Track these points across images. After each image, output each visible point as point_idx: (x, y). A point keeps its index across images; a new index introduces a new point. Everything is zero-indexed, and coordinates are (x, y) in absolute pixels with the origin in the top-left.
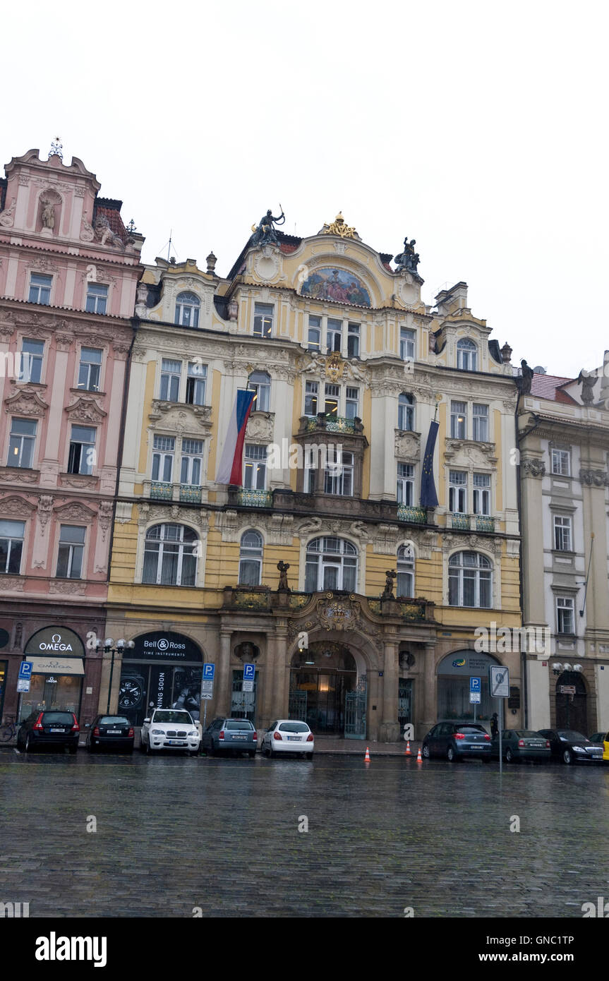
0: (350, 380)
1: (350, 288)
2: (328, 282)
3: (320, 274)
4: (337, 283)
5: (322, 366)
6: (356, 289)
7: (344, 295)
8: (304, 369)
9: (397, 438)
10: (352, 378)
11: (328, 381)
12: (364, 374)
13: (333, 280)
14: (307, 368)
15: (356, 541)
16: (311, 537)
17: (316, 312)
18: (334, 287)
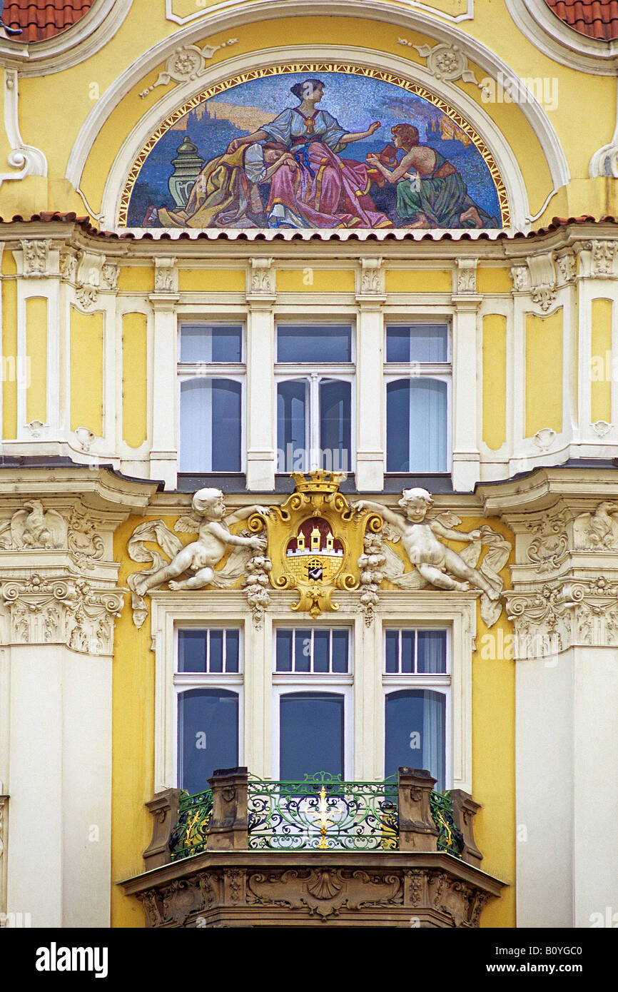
0: (400, 592)
1: (390, 154)
2: (269, 142)
3: (221, 110)
4: (319, 138)
5: (251, 549)
6: (417, 152)
7: (355, 194)
8: (160, 576)
10: (409, 580)
12: (473, 553)
13: (298, 127)
14: (176, 568)
17: (213, 296)
18: (303, 160)
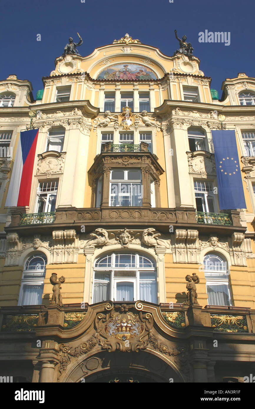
0: (142, 126)
1: (139, 73)
2: (120, 72)
3: (113, 68)
4: (127, 71)
6: (143, 73)
8: (99, 124)
9: (190, 159)
11: (121, 129)
13: (124, 70)
15: (151, 251)
16: (98, 252)
17: (110, 88)
18: (125, 74)
